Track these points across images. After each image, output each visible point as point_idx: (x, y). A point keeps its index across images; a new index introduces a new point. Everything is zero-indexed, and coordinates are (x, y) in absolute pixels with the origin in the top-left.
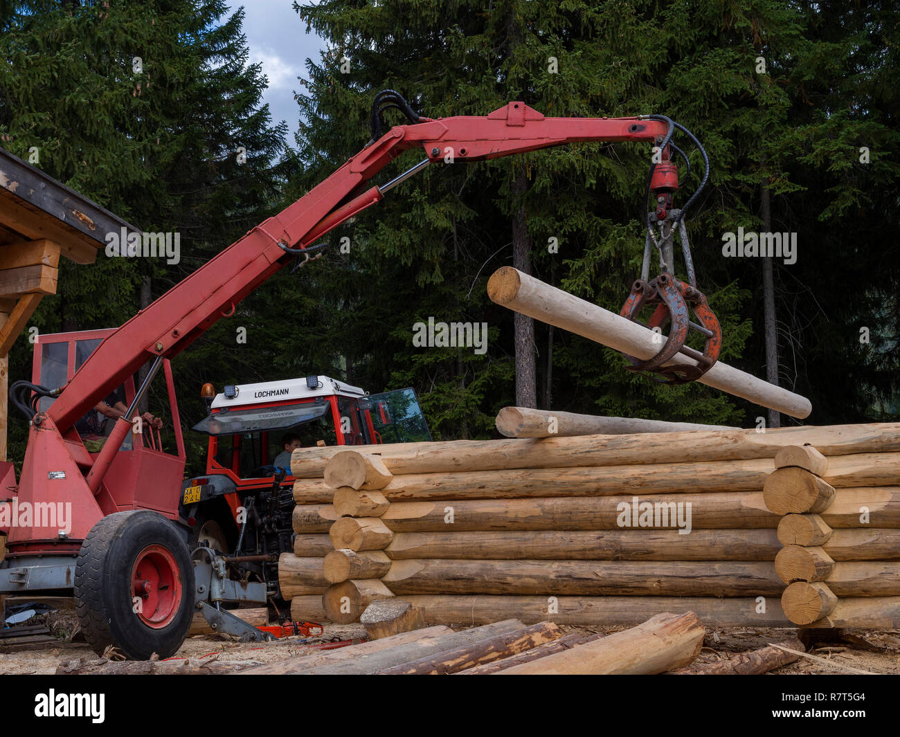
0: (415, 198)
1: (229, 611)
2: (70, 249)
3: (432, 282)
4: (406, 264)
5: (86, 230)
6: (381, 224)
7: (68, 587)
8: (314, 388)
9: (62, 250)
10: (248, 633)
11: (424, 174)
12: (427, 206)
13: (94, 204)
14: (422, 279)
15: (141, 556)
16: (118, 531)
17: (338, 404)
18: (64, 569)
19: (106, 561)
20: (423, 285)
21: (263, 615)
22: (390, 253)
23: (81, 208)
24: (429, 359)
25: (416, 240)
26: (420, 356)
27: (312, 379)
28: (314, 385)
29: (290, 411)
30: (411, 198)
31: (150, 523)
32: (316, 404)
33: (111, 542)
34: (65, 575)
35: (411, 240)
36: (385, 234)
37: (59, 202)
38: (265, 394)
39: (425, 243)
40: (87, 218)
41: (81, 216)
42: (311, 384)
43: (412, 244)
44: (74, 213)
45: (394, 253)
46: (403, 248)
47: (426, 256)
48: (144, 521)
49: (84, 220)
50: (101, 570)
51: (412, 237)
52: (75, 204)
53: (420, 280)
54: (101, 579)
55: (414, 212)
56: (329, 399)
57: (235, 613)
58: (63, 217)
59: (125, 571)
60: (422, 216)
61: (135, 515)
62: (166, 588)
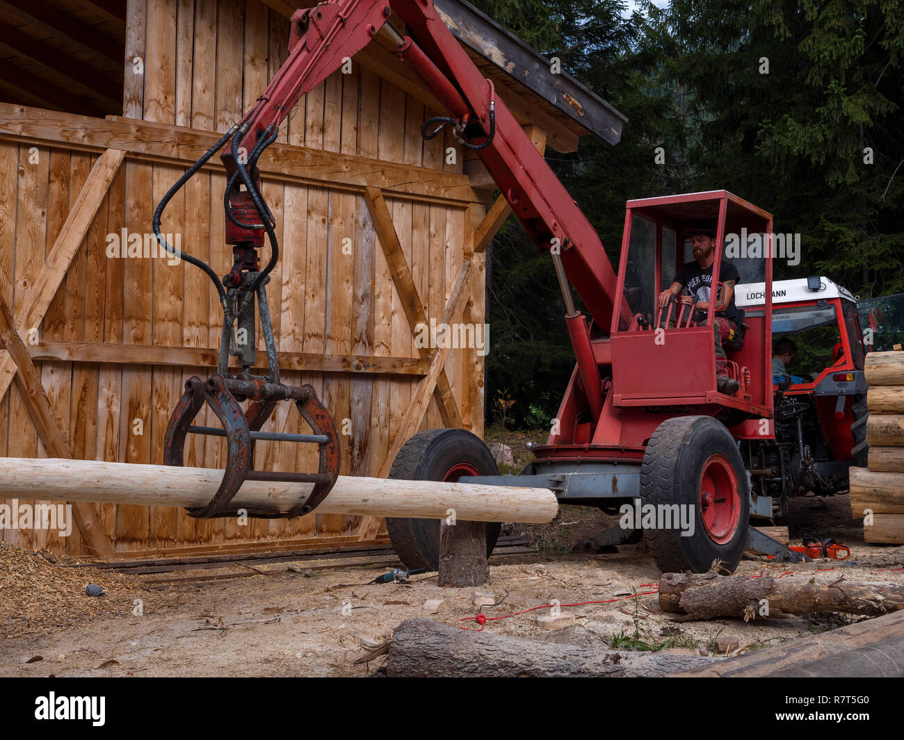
0: (832, 89)
1: (757, 528)
2: (554, 136)
3: (845, 182)
4: (818, 163)
5: (575, 115)
6: (789, 119)
7: (614, 496)
8: (815, 290)
9: (547, 137)
10: (782, 553)
11: (842, 63)
12: (845, 99)
13: (583, 87)
14: (833, 179)
15: (706, 465)
16: (685, 438)
17: (843, 308)
18: (609, 478)
19: (675, 470)
20: (834, 184)
21: (785, 534)
22: (799, 151)
23: (571, 91)
24: (834, 266)
25: (830, 137)
26: (824, 263)
27: (814, 280)
28: (816, 286)
29: (787, 315)
30: (827, 90)
31: (712, 431)
32: (820, 308)
33: (680, 449)
34: (611, 484)
35: (824, 136)
36: (794, 129)
37: (551, 84)
38: (758, 296)
39: (839, 140)
40: (577, 102)
41: (570, 100)
42: (812, 286)
43: (826, 141)
44: (564, 96)
45: (804, 151)
46: (813, 144)
47: (841, 154)
48: (707, 428)
49: (574, 104)
50: (672, 479)
51: (826, 133)
52: (566, 87)
53: (831, 179)
54: (671, 489)
55: (831, 106)
56: (835, 302)
57: (763, 530)
58: (554, 101)
59: (693, 481)
60: (840, 108)
61: (697, 421)
62: (722, 501)
